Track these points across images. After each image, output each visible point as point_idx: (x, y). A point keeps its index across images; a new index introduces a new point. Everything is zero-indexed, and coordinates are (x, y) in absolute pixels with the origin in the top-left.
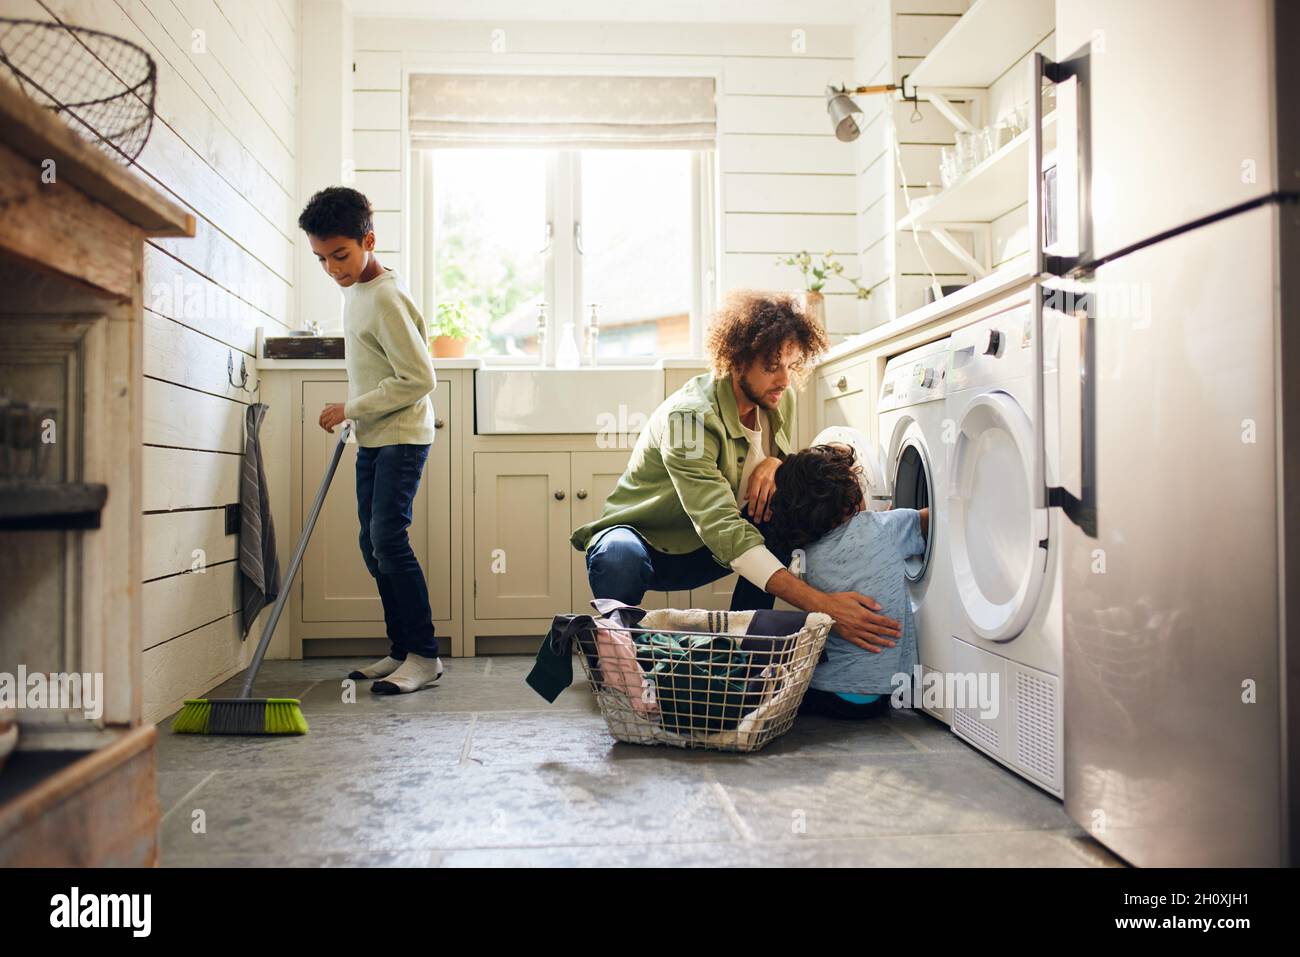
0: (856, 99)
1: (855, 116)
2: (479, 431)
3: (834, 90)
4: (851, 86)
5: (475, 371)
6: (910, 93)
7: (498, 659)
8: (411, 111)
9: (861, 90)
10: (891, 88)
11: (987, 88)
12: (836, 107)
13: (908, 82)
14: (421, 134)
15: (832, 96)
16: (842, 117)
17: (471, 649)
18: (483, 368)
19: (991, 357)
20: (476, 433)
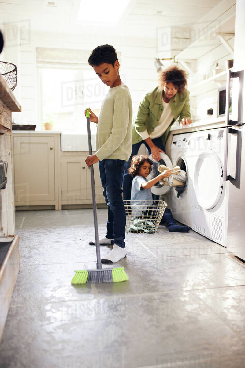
0: (161, 61)
1: (162, 67)
2: (62, 150)
3: (156, 59)
4: (161, 58)
5: (61, 134)
6: (176, 61)
7: (69, 211)
8: (37, 58)
9: (163, 59)
10: (171, 59)
11: (196, 60)
12: (157, 64)
13: (175, 57)
14: (40, 65)
15: (156, 61)
16: (159, 67)
17: (60, 208)
18: (63, 133)
19: (208, 140)
20: (61, 151)
